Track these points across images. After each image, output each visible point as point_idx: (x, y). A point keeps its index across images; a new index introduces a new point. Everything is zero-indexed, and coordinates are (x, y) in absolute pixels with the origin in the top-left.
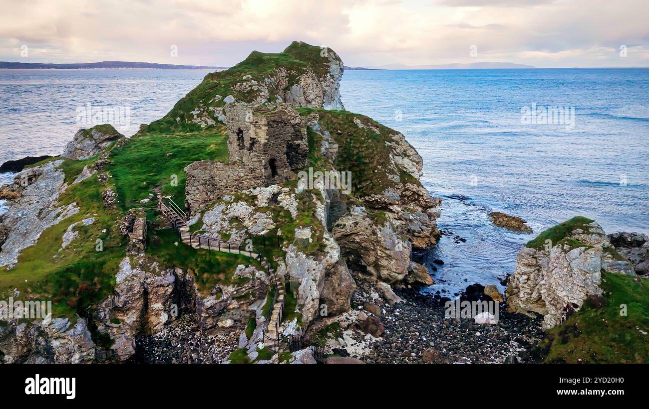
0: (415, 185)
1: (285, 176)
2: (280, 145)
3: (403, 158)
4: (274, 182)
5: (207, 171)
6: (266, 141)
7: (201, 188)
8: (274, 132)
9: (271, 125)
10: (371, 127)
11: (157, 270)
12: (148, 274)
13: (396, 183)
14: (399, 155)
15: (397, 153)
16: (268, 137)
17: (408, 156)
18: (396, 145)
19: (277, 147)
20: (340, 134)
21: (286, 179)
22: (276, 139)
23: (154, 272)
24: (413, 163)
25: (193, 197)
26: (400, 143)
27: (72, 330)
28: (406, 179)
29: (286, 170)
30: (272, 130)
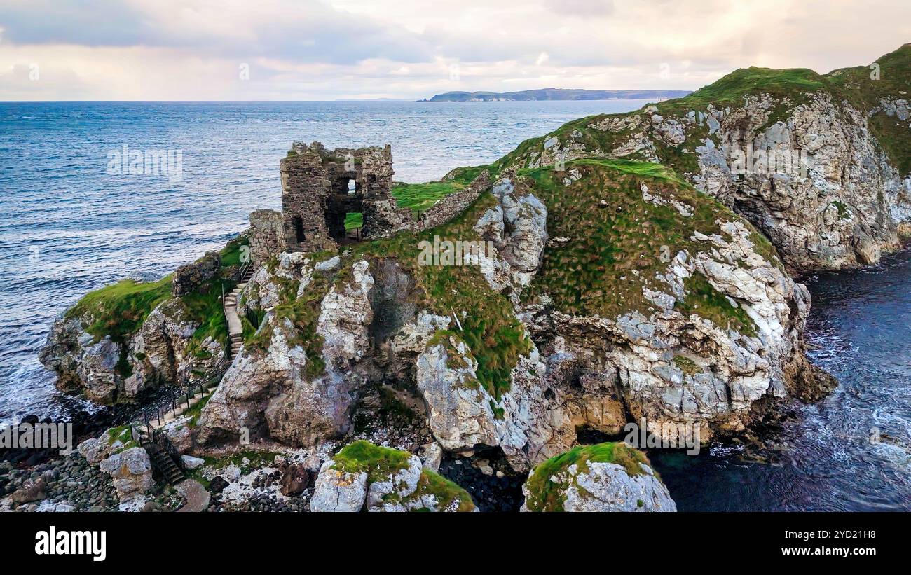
0: (709, 322)
1: (316, 243)
2: (308, 200)
3: (735, 269)
4: (299, 248)
5: (269, 223)
6: (287, 193)
7: (263, 241)
8: (298, 182)
9: (292, 172)
10: (672, 202)
11: (179, 318)
12: (169, 319)
13: (660, 308)
14: (726, 261)
15: (722, 256)
16: (289, 187)
17: (748, 268)
18: (724, 244)
19: (303, 203)
20: (604, 206)
21: (318, 247)
22: (302, 191)
23: (175, 319)
24: (758, 283)
25: (255, 251)
26: (734, 239)
27: (90, 348)
28: (696, 307)
29: (318, 236)
30: (295, 178)
